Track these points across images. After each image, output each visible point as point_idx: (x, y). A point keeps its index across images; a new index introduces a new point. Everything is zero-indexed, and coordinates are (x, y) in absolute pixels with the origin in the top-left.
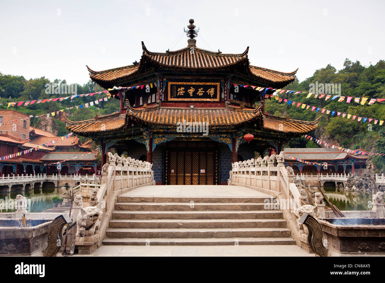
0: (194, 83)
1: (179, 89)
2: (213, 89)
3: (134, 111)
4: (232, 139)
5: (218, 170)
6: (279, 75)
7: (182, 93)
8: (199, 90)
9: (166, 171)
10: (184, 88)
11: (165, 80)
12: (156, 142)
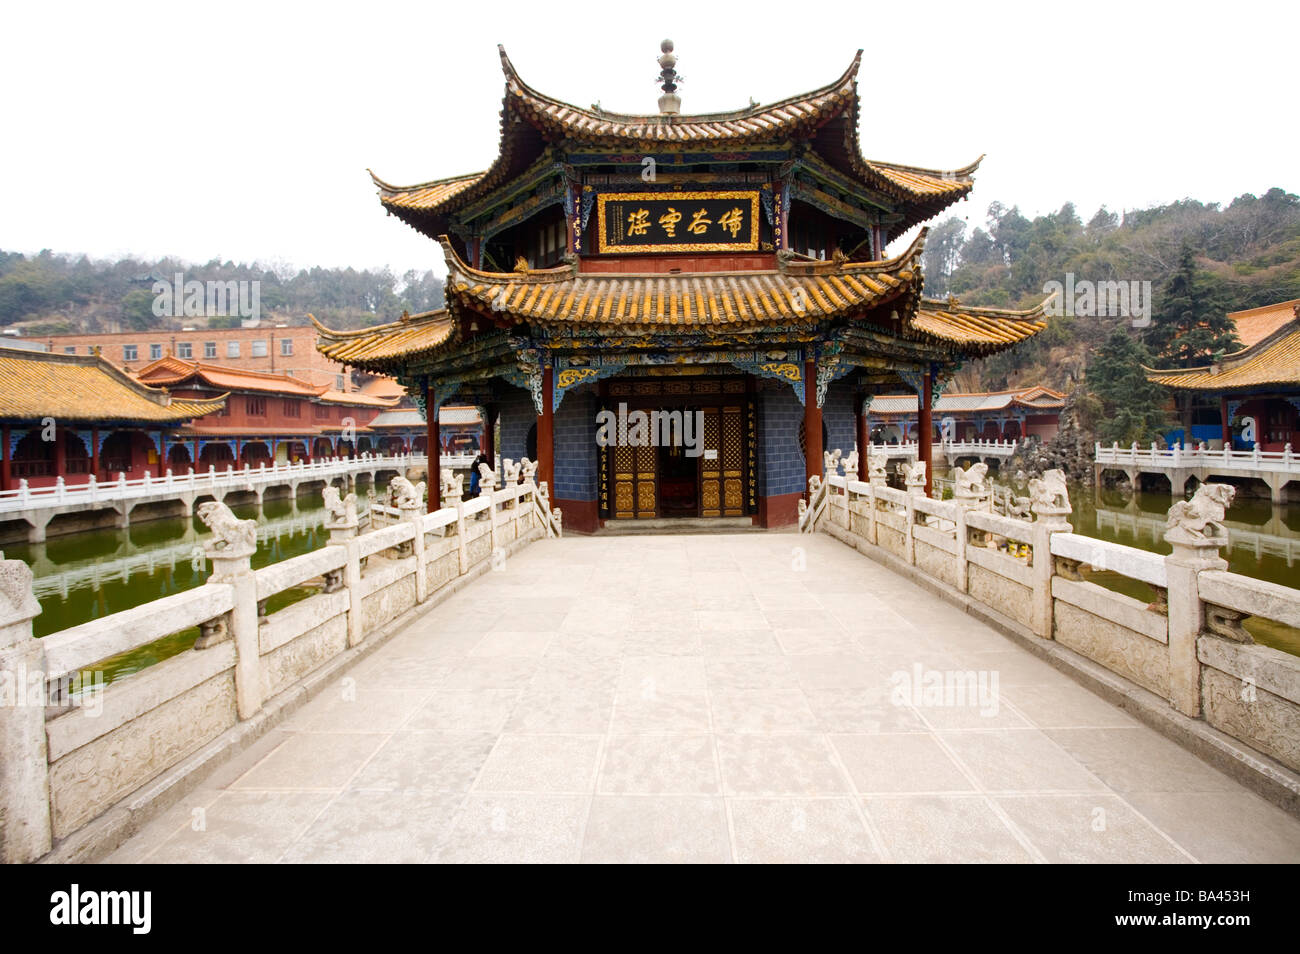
0: (678, 196)
1: (633, 215)
2: (737, 212)
3: (475, 278)
4: (804, 367)
5: (756, 459)
6: (926, 178)
7: (643, 228)
8: (695, 216)
9: (604, 466)
10: (647, 213)
11: (588, 189)
12: (565, 380)
